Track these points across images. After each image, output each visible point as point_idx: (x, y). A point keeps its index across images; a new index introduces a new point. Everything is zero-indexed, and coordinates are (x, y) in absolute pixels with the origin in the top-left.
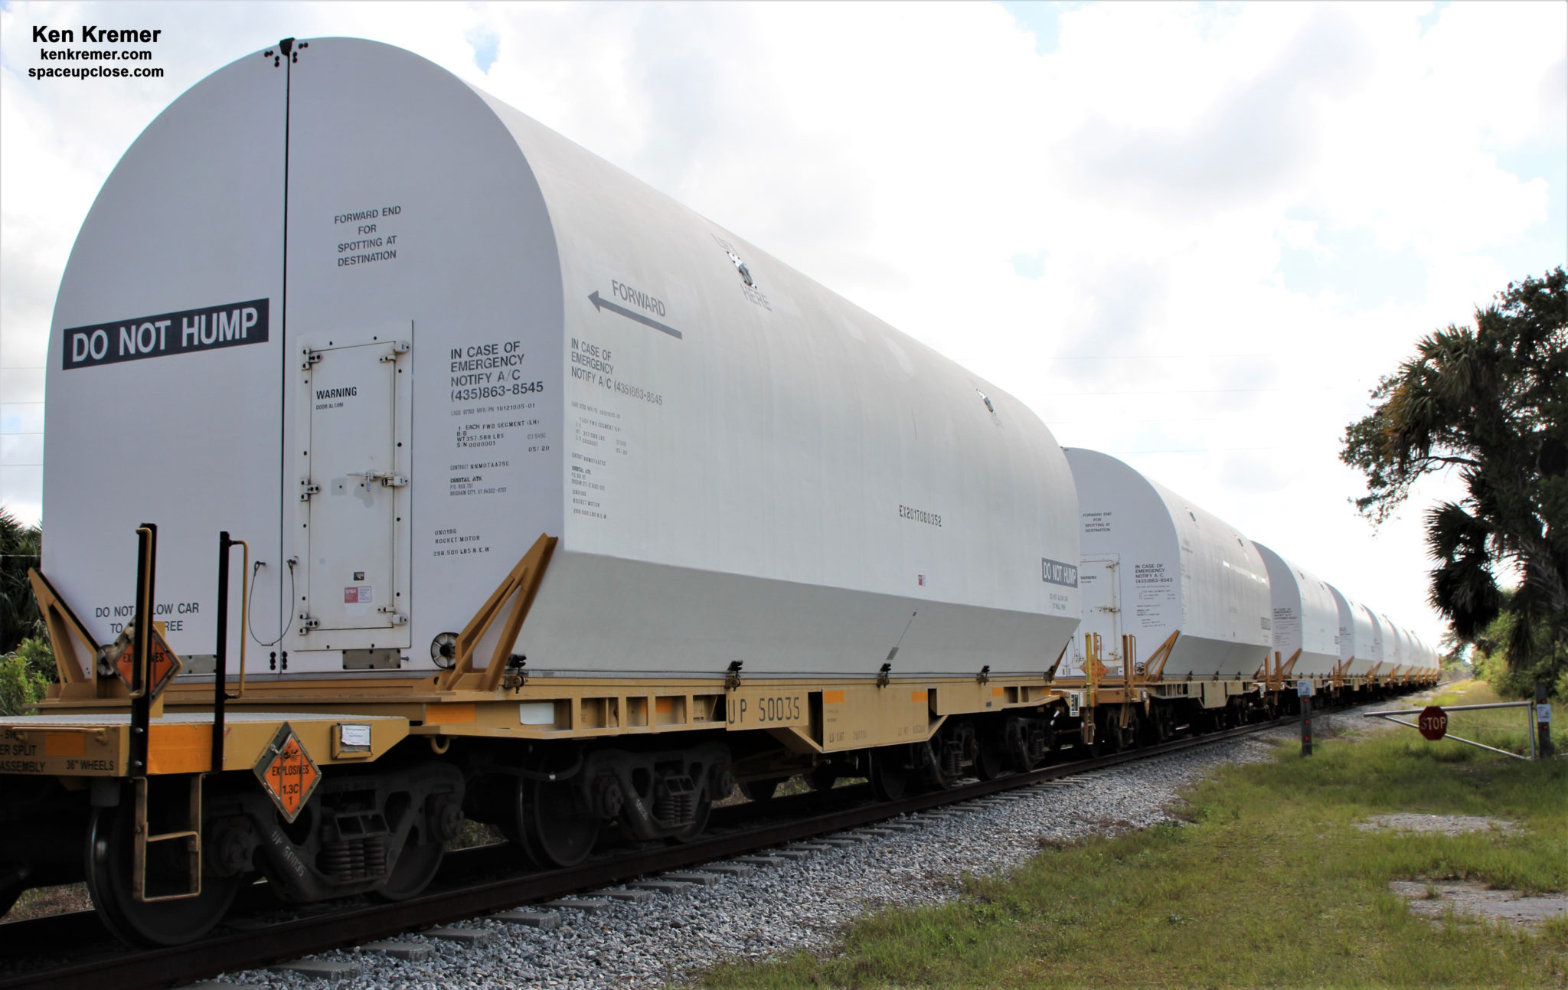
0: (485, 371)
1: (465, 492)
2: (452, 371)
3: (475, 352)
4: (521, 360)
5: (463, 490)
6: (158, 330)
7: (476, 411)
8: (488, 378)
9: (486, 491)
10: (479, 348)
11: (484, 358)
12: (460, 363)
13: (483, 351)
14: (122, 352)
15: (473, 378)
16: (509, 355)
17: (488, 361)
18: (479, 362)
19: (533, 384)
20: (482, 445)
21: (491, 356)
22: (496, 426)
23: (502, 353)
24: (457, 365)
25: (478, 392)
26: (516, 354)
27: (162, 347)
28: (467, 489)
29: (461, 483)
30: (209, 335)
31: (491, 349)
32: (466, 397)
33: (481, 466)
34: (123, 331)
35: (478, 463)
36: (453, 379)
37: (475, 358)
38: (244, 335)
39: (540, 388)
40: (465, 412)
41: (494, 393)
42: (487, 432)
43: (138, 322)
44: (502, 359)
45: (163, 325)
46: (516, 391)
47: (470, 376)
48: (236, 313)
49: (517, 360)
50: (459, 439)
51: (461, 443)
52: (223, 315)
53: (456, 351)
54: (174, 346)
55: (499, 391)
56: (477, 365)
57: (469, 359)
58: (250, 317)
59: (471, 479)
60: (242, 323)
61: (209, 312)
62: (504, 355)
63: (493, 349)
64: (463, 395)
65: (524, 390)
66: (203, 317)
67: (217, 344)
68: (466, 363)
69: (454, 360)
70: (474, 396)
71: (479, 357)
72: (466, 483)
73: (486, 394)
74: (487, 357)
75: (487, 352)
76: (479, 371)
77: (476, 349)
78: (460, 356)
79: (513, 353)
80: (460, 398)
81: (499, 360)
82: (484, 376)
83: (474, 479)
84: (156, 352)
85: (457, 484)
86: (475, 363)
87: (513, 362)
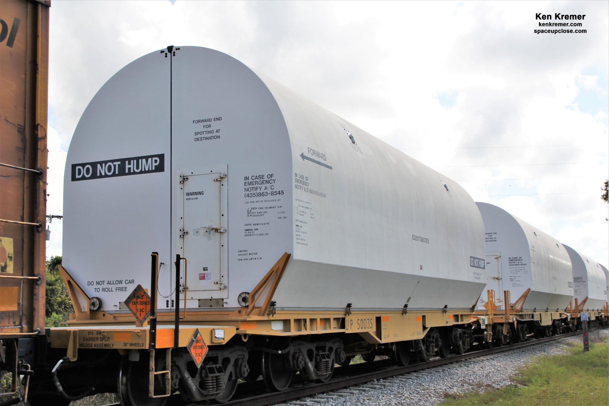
0: (259, 186)
1: (251, 235)
2: (245, 185)
3: (255, 178)
4: (274, 181)
5: (250, 234)
6: (115, 166)
7: (255, 202)
8: (260, 189)
9: (260, 235)
10: (256, 176)
11: (258, 180)
12: (248, 182)
13: (258, 178)
14: (98, 175)
15: (254, 188)
16: (269, 179)
17: (260, 182)
18: (257, 182)
19: (279, 191)
20: (258, 216)
21: (262, 180)
22: (264, 208)
23: (266, 179)
24: (247, 183)
25: (256, 194)
26: (272, 179)
27: (117, 173)
28: (252, 234)
29: (249, 231)
30: (138, 168)
31: (261, 177)
32: (251, 196)
33: (258, 224)
34: (99, 166)
35: (256, 223)
36: (245, 189)
37: (255, 180)
38: (154, 169)
39: (282, 193)
40: (251, 202)
41: (263, 195)
42: (260, 210)
43: (106, 162)
44: (266, 181)
45: (117, 163)
46: (272, 194)
47: (253, 188)
48: (150, 160)
49: (273, 181)
50: (248, 213)
51: (249, 215)
52: (144, 160)
53: (246, 177)
54: (122, 172)
55: (265, 194)
56: (256, 183)
57: (252, 181)
58: (156, 161)
59: (253, 230)
60: (152, 164)
61: (138, 159)
62: (267, 179)
63: (262, 177)
64: (250, 195)
65: (276, 194)
66: (135, 161)
67: (141, 172)
68: (251, 182)
69: (246, 181)
70: (254, 196)
71: (256, 180)
72: (251, 231)
73: (260, 195)
74: (260, 180)
75: (260, 178)
76: (257, 186)
77: (255, 177)
78: (248, 180)
79: (271, 179)
80: (248, 196)
81: (265, 181)
82: (259, 188)
83: (255, 230)
84: (114, 175)
85: (247, 232)
86: (255, 182)
87: (271, 182)
